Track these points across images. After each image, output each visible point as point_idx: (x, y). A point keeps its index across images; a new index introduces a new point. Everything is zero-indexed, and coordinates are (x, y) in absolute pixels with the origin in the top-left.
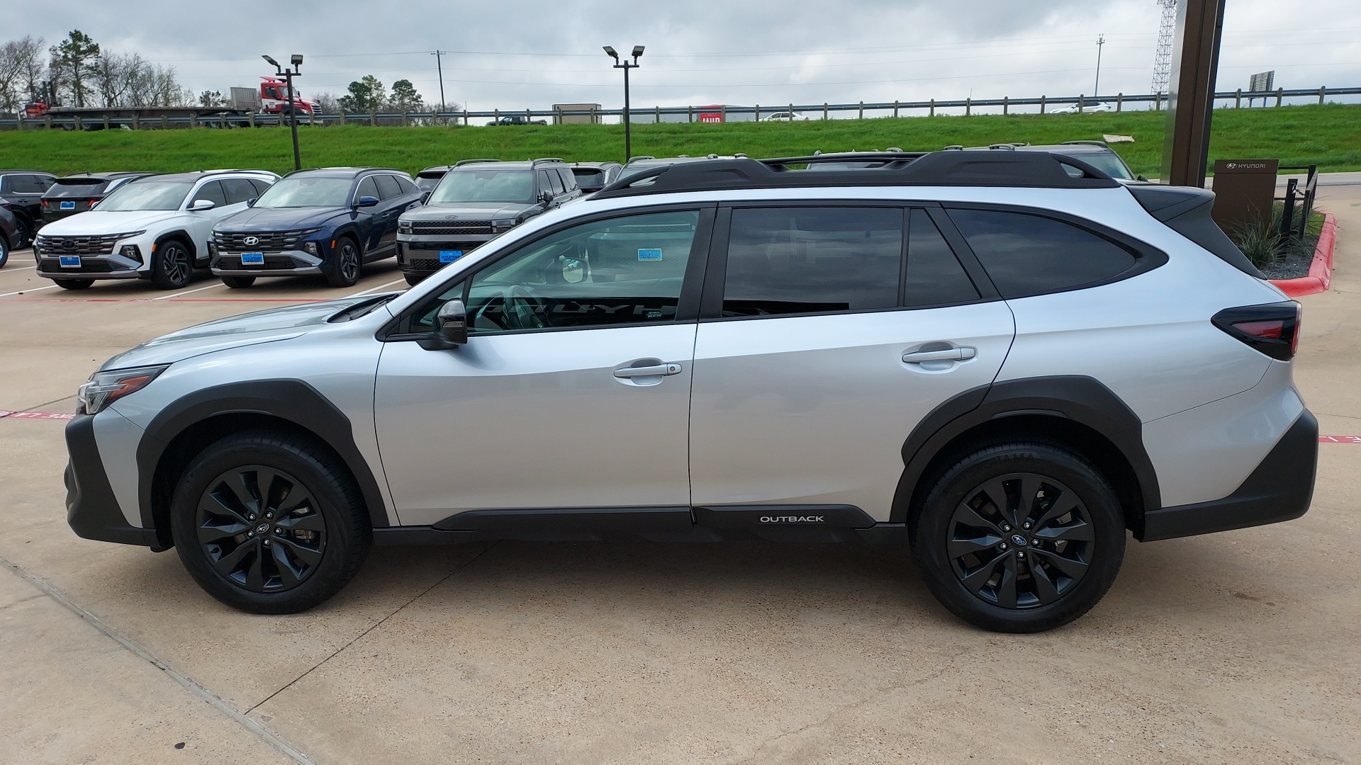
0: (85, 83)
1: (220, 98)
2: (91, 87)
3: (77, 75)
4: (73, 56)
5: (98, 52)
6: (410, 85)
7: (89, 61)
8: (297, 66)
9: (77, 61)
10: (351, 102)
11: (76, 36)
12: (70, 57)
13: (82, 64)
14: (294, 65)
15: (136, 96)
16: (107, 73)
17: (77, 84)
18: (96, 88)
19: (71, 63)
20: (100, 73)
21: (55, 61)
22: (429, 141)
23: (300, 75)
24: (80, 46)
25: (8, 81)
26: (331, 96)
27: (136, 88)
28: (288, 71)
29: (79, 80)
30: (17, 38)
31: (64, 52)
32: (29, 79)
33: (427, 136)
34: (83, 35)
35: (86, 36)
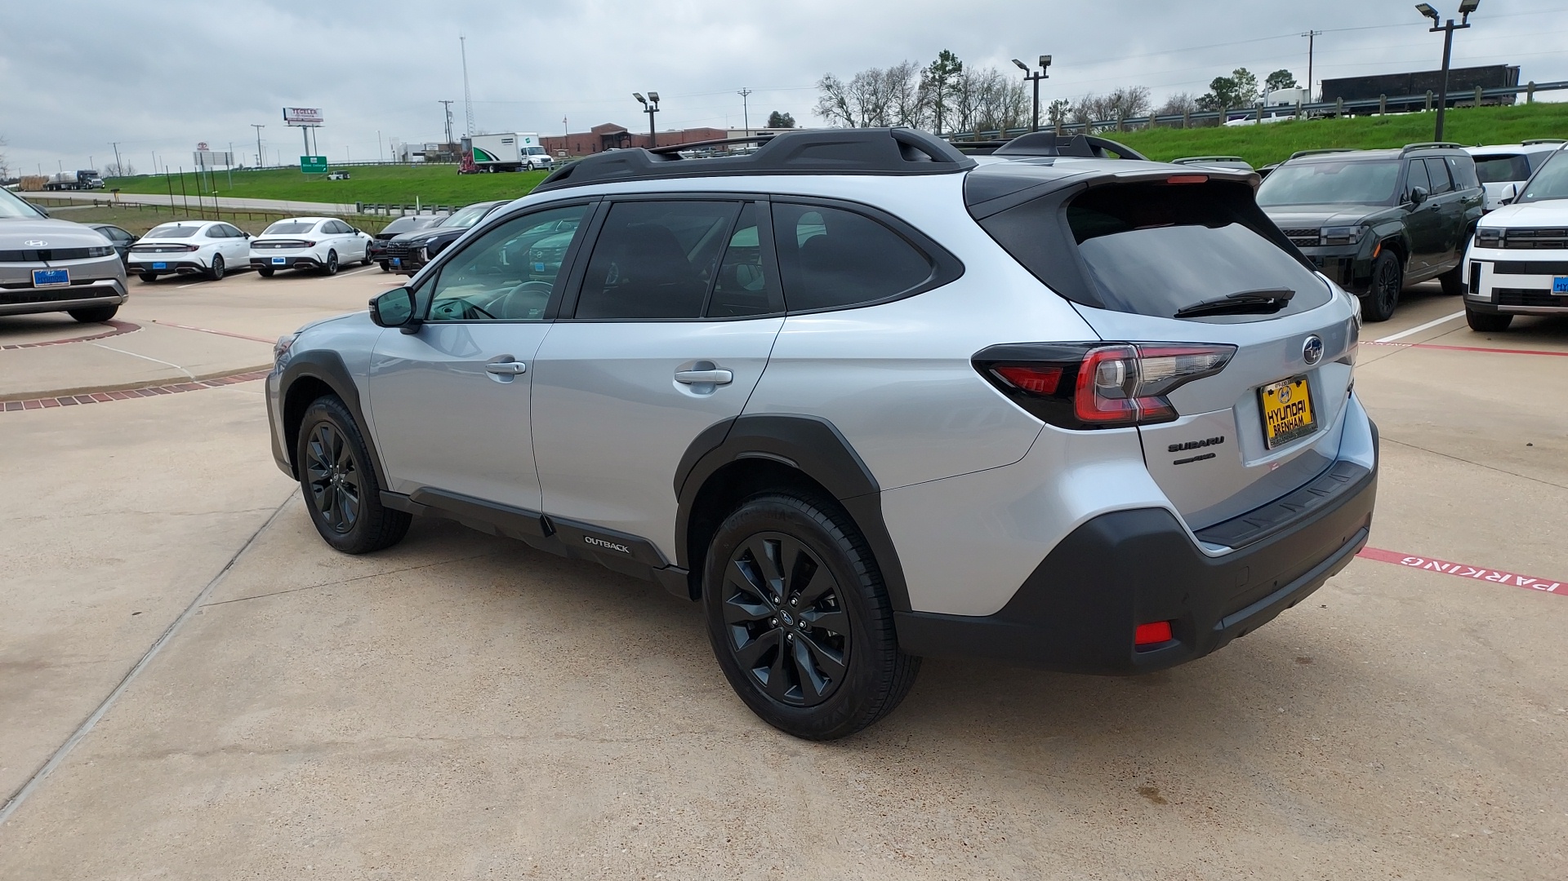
0: (946, 102)
1: (1068, 107)
2: (951, 106)
3: (940, 94)
4: (940, 76)
5: (961, 71)
6: (1290, 75)
7: (952, 80)
8: (1045, 68)
9: (942, 81)
10: (1212, 101)
11: (945, 56)
12: (937, 77)
13: (946, 84)
14: (1042, 67)
15: (989, 110)
16: (966, 90)
17: (939, 104)
18: (956, 106)
19: (937, 83)
20: (960, 90)
21: (924, 83)
22: (1243, 142)
23: (1047, 77)
24: (946, 66)
25: (884, 105)
26: (1188, 96)
27: (989, 103)
28: (1036, 74)
29: (941, 100)
30: (897, 65)
31: (932, 73)
32: (900, 102)
33: (1242, 137)
34: (951, 54)
35: (953, 55)
